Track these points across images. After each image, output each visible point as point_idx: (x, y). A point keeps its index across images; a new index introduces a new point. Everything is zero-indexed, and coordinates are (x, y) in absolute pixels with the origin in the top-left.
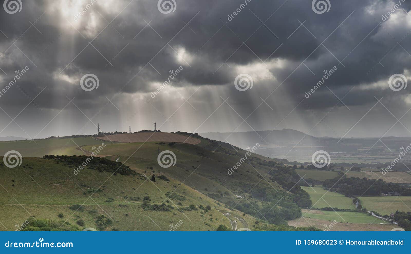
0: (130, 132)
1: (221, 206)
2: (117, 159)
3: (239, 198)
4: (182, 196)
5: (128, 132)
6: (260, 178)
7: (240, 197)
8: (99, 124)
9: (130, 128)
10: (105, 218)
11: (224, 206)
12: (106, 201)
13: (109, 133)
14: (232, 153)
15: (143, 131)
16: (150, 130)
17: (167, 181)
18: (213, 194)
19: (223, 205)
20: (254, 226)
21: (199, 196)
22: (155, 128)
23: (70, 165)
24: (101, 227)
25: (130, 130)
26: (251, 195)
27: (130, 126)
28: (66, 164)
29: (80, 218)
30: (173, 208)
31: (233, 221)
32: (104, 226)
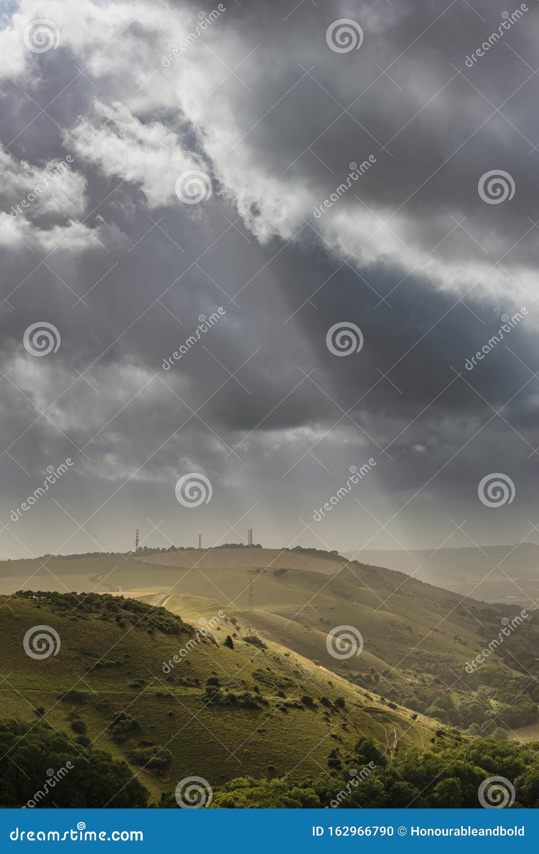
0: (200, 546)
1: (371, 700)
2: (163, 602)
3: (412, 684)
4: (286, 679)
5: (197, 547)
6: (460, 643)
7: (415, 683)
8: (137, 531)
9: (200, 540)
10: (127, 720)
11: (378, 699)
12: (131, 686)
13: (158, 549)
14: (406, 592)
15: (226, 546)
16: (241, 544)
17: (262, 649)
18: (360, 675)
19: (377, 697)
20: (433, 740)
21: (326, 679)
22: (251, 540)
23: (62, 612)
24: (118, 736)
25: (200, 544)
26: (436, 678)
27: (200, 536)
28: (54, 608)
29: (78, 717)
30: (266, 703)
31: (390, 729)
32: (124, 736)
